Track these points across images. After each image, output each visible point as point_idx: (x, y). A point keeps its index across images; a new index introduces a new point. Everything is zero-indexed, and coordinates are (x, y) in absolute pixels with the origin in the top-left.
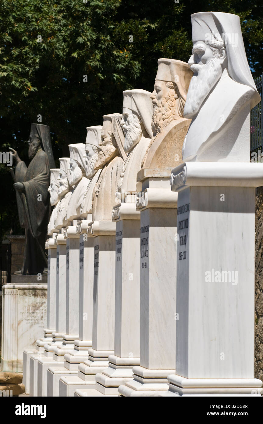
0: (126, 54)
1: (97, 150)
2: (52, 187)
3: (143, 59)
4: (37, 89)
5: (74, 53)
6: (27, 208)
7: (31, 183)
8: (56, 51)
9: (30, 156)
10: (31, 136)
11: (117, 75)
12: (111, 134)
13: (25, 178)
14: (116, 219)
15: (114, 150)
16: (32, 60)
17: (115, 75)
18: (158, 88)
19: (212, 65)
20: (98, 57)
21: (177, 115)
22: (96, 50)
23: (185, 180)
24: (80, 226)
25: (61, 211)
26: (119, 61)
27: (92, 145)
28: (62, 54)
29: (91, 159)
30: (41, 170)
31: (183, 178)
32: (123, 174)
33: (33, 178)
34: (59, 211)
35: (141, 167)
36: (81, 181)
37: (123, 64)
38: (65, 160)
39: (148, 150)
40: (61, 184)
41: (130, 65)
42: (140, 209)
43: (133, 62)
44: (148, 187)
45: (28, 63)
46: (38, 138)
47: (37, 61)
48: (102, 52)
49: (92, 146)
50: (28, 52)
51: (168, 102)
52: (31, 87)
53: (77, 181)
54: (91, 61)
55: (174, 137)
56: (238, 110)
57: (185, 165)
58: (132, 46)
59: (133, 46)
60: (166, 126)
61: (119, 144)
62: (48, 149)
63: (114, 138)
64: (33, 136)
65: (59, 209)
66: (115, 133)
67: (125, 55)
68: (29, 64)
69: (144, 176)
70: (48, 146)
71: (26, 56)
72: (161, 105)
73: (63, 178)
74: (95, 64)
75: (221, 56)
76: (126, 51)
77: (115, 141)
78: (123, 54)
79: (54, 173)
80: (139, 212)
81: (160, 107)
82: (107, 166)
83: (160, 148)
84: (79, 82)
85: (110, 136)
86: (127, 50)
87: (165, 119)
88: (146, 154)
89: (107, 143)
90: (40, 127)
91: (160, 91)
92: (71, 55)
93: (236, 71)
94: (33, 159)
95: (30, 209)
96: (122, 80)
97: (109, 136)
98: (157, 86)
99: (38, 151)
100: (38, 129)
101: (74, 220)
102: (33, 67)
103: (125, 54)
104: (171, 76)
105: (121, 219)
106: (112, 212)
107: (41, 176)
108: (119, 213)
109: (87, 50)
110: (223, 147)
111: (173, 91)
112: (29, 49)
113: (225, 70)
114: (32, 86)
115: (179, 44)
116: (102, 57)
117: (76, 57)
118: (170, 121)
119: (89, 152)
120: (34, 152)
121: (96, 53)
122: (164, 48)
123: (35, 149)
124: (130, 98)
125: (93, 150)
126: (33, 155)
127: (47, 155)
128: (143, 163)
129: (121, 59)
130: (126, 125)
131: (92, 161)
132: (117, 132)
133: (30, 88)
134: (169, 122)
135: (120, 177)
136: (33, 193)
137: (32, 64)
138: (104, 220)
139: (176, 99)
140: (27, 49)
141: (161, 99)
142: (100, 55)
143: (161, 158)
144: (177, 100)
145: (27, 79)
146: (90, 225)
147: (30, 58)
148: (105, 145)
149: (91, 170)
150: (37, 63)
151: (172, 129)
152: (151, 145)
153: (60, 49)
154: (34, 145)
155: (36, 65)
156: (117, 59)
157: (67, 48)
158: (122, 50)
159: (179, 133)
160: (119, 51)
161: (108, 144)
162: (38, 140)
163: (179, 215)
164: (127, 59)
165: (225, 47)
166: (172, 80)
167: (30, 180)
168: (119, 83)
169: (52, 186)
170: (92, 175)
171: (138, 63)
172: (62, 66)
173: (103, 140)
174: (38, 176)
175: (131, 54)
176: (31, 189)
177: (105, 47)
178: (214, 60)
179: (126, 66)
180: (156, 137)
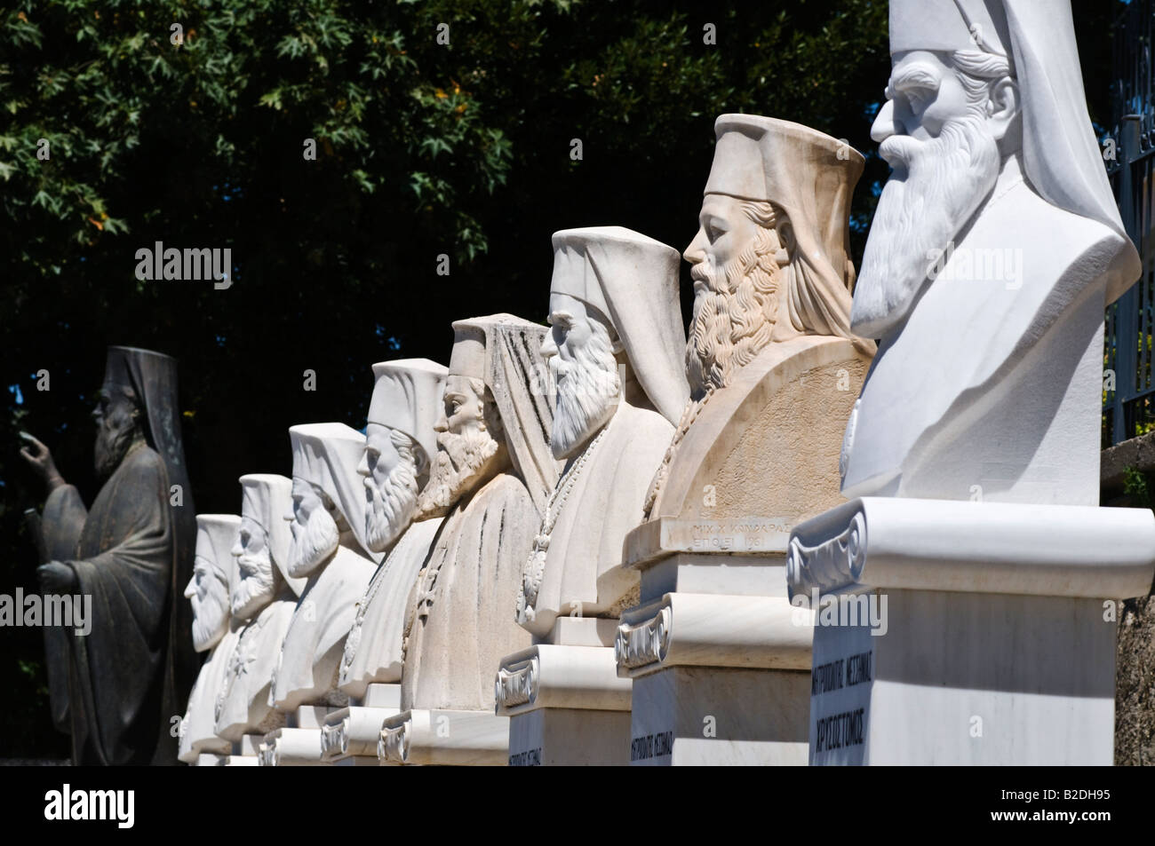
0: (458, 104)
1: (410, 448)
2: (202, 584)
3: (521, 122)
4: (129, 224)
5: (269, 91)
6: (84, 659)
7: (103, 565)
8: (204, 84)
9: (99, 465)
10: (105, 392)
11: (424, 177)
12: (482, 391)
13: (79, 548)
14: (510, 707)
15: (490, 448)
16: (114, 113)
17: (417, 176)
18: (714, 223)
19: (965, 143)
20: (357, 109)
21: (784, 325)
22: (352, 85)
23: (857, 565)
24: (341, 730)
25: (244, 671)
26: (433, 126)
27: (391, 429)
28: (221, 95)
29: (388, 481)
30: (140, 519)
31: (851, 558)
32: (549, 538)
33: (110, 547)
34: (237, 670)
35: (644, 513)
36: (334, 562)
37: (446, 136)
38: (263, 486)
39: (673, 449)
40: (246, 573)
41: (471, 143)
42: (631, 669)
43: (484, 135)
44: (674, 590)
45: (100, 124)
46: (131, 399)
47: (133, 116)
48: (369, 91)
49: (391, 433)
50: (97, 84)
51: (752, 275)
52: (104, 216)
53: (318, 562)
54: (331, 123)
55: (773, 407)
56: (1060, 312)
57: (860, 508)
58: (483, 72)
59: (487, 74)
60: (742, 365)
61: (513, 427)
62: (168, 443)
63: (494, 404)
64: (113, 394)
65: (235, 664)
66: (498, 386)
67: (454, 105)
68: (100, 128)
69: (660, 549)
70: (169, 431)
71: (91, 100)
72: (725, 288)
73: (255, 550)
74: (347, 137)
75: (996, 111)
76: (457, 91)
77: (495, 416)
78: (447, 102)
79: (210, 529)
80: (627, 682)
81: (723, 293)
82: (463, 509)
83: (720, 446)
84: (282, 201)
85: (480, 397)
86: (463, 88)
87: (742, 337)
88: (665, 467)
89: (466, 422)
90: (142, 360)
91: (721, 233)
92: (258, 102)
93: (1055, 165)
94: (112, 479)
95: (96, 663)
96: (441, 197)
97: (472, 397)
98: (710, 217)
99: (133, 447)
100: (133, 368)
101: (302, 707)
102: (114, 140)
103: (454, 100)
104: (766, 182)
105: (538, 703)
106: (497, 680)
107: (142, 543)
108: (528, 685)
109: (317, 84)
110: (999, 444)
111: (773, 235)
112: (102, 74)
113: (1012, 162)
114: (111, 214)
115: (657, 72)
116: (370, 109)
117: (278, 106)
118: (758, 346)
119: (378, 455)
120: (116, 451)
121: (351, 95)
122: (600, 83)
123: (120, 441)
124: (583, 259)
125: (397, 447)
126: (111, 464)
127: (163, 462)
128: (654, 499)
129: (441, 119)
130: (563, 357)
131: (390, 488)
132: (505, 385)
133: (102, 221)
134: (755, 350)
135: (534, 548)
136: (110, 603)
137: (111, 130)
138: (448, 707)
139: (781, 265)
140: (94, 72)
141: (727, 264)
142: (363, 101)
143: (725, 481)
144: (786, 269)
145: (91, 185)
146: (395, 724)
147: (104, 107)
148: (457, 429)
149: (385, 523)
150: (131, 125)
151: (767, 377)
152: (684, 433)
153: (216, 76)
154: (116, 425)
155: (126, 133)
156: (425, 120)
157: (242, 72)
158: (446, 86)
159: (795, 390)
160: (432, 88)
161: (473, 426)
162: (132, 406)
163: (822, 696)
164: (461, 121)
165: (1014, 76)
166: (767, 194)
167: (97, 554)
168: (430, 208)
169: (203, 579)
170: (388, 538)
171: (503, 138)
172: (221, 139)
173: (450, 410)
174: (127, 541)
175: (478, 104)
176: (103, 587)
177: (384, 73)
178: (971, 122)
179: (458, 147)
180: (705, 403)
